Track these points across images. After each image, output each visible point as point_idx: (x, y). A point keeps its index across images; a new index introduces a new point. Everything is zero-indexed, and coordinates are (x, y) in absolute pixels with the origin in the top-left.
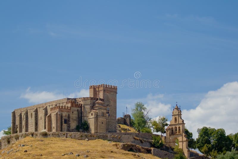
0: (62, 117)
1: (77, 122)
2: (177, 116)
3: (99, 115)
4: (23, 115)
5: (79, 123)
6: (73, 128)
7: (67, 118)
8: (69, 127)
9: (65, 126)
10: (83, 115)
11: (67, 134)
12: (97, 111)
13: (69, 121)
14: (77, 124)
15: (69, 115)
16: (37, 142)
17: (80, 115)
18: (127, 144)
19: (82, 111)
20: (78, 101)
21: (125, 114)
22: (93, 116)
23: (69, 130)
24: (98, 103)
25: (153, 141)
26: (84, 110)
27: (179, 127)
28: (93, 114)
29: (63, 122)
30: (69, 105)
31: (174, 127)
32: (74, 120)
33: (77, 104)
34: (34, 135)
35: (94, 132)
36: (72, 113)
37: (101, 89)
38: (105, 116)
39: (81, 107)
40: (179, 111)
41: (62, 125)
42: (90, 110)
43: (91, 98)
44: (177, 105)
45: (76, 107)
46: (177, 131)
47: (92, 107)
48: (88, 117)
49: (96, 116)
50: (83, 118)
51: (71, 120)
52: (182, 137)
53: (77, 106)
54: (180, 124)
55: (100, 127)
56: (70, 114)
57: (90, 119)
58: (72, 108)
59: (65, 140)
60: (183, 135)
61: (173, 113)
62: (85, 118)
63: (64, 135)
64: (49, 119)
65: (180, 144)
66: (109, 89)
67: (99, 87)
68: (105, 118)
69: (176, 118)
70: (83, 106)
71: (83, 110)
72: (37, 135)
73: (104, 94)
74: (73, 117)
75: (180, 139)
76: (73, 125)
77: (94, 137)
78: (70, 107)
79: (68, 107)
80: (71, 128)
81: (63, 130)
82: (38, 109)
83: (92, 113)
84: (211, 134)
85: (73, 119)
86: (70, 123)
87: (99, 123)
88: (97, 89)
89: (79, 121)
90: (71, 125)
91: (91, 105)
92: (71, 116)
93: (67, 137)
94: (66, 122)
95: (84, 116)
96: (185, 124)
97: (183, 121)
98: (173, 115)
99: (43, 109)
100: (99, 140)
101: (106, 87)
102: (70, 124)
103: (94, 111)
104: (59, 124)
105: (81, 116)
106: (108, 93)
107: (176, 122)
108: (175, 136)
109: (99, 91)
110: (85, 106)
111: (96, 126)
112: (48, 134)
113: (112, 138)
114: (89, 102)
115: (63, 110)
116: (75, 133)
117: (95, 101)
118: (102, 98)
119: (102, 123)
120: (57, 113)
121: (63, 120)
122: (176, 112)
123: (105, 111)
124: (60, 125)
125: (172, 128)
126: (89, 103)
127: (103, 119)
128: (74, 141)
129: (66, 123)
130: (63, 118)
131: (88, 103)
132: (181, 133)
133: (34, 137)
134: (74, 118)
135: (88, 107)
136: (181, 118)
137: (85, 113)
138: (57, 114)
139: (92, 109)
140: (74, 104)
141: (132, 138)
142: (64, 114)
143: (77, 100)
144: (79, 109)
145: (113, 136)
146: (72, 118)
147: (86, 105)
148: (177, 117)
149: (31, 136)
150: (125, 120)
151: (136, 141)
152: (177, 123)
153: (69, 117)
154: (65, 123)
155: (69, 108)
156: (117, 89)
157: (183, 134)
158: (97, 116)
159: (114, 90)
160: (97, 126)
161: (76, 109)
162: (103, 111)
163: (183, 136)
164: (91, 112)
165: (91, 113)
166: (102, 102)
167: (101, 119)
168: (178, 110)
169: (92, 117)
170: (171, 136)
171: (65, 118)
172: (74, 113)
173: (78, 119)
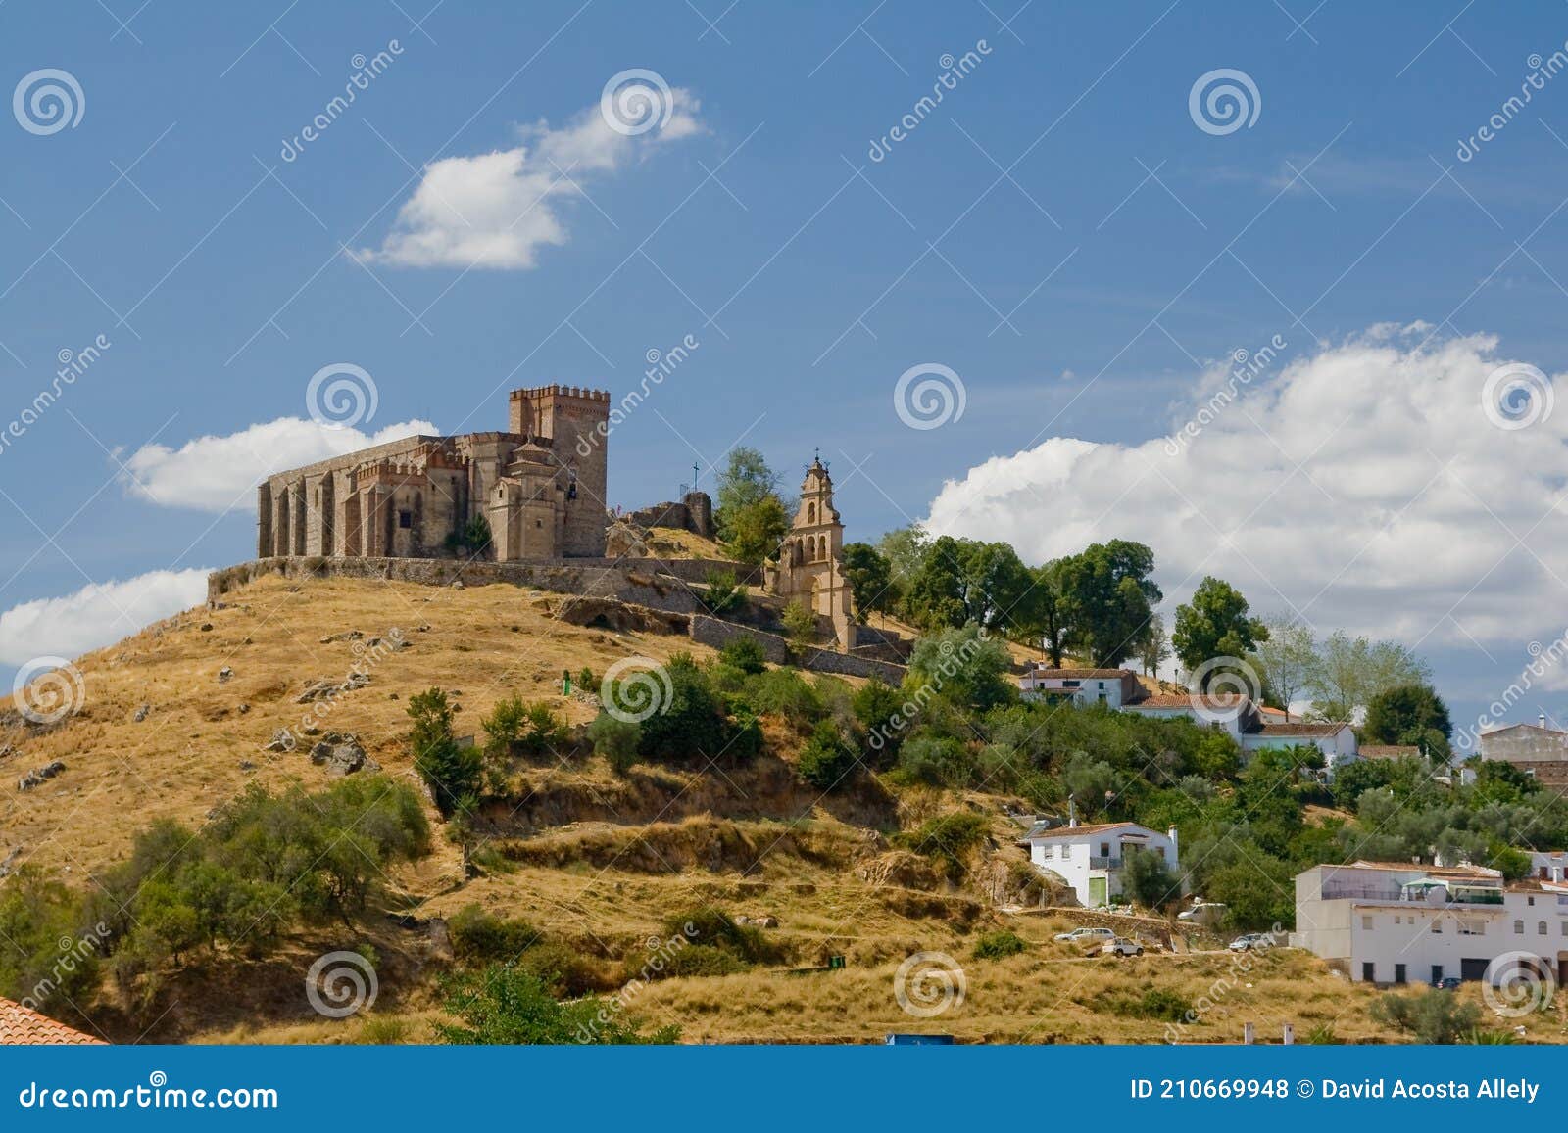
0: (391, 503)
1: (451, 520)
2: (818, 498)
3: (524, 495)
4: (290, 495)
5: (456, 524)
6: (435, 544)
7: (411, 508)
8: (418, 537)
9: (402, 535)
10: (470, 498)
11: (391, 564)
12: (520, 483)
13: (419, 517)
14: (451, 530)
15: (419, 496)
16: (277, 595)
17: (461, 496)
18: (582, 601)
19: (468, 483)
20: (460, 446)
21: (691, 490)
22: (504, 502)
23: (417, 552)
24: (526, 455)
25: (707, 586)
26: (474, 477)
27: (823, 539)
28: (505, 493)
29: (398, 522)
30: (422, 462)
31: (805, 538)
32: (440, 513)
33: (452, 458)
34: (288, 570)
35: (505, 557)
36: (430, 488)
37: (548, 401)
38: (548, 498)
39: (466, 468)
40: (824, 481)
41: (390, 532)
42: (497, 478)
43: (503, 437)
44: (817, 459)
45: (446, 468)
46: (816, 553)
47: (504, 470)
48: (489, 503)
49: (513, 499)
50: (470, 506)
51: (426, 513)
52: (832, 575)
53: (451, 465)
54: (827, 527)
55: (527, 540)
56: (423, 495)
57: (494, 509)
58: (431, 471)
59: (381, 586)
60: (832, 566)
61: (804, 488)
62: (478, 505)
63: (382, 567)
64: (352, 511)
65: (824, 597)
66: (575, 404)
67: (541, 395)
68: (551, 508)
69: (812, 506)
70: (471, 462)
71: (471, 480)
72: (295, 569)
73: (556, 421)
74: (433, 502)
75: (823, 579)
76: (435, 531)
77: (483, 574)
78: (425, 469)
79: (414, 468)
80: (425, 544)
81: (396, 550)
82: (335, 475)
83: (501, 487)
84: (963, 563)
85: (434, 510)
86: (423, 523)
87: (524, 525)
88: (535, 404)
89: (456, 520)
90: (425, 532)
91: (498, 461)
92: (428, 498)
93: (389, 577)
94: (406, 520)
95: (475, 501)
96: (843, 526)
97: (836, 517)
98: (803, 496)
99: (348, 476)
100: (503, 585)
101: (566, 395)
102: (422, 527)
103: (509, 481)
104: (379, 529)
105: (467, 501)
106: (572, 415)
107: (813, 520)
108: (807, 569)
109: (540, 411)
110: (479, 465)
111: (513, 534)
112: (330, 565)
113: (547, 580)
114: (492, 448)
115: (395, 478)
116: (418, 560)
117: (515, 445)
118: (547, 434)
119: (539, 524)
120: (374, 488)
121: (397, 515)
122: (814, 484)
123: (549, 482)
124: (383, 533)
125: (800, 541)
126: (495, 454)
127: (539, 510)
128: (409, 591)
129: (409, 526)
130: (398, 507)
131: (487, 455)
132: (828, 560)
133: (288, 575)
134: (440, 508)
135: (488, 468)
136: (830, 506)
137: (479, 489)
138: (372, 493)
139: (502, 475)
140: (439, 457)
141: (621, 578)
142: (401, 492)
143: (457, 441)
144: (459, 474)
145: (551, 571)
146: (430, 506)
147: (484, 459)
148: (816, 501)
149: (278, 571)
150: (687, 511)
151: (638, 590)
152: (816, 523)
153: (418, 502)
154: (402, 526)
155: (419, 473)
156: (607, 401)
157: (835, 560)
158: (519, 499)
159: (597, 406)
160: (519, 536)
161: (447, 474)
162: (540, 480)
163: (835, 572)
164: (498, 484)
165: (498, 489)
166: (538, 449)
167: (532, 509)
168: (821, 478)
169: (500, 504)
170: (797, 570)
171: (404, 507)
172: (439, 487)
173: (453, 512)
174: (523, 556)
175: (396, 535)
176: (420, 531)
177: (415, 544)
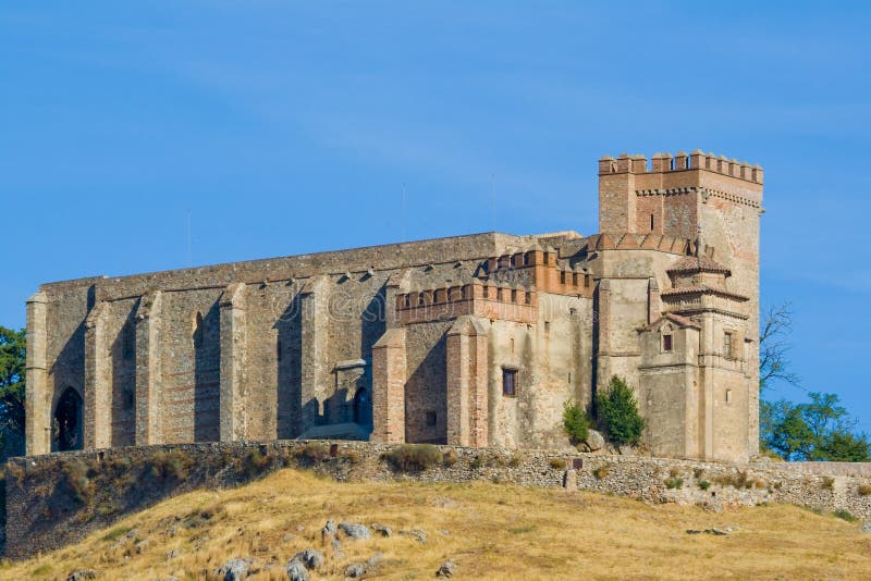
0: (491, 351)
3: (709, 347)
5: (578, 392)
6: (550, 426)
7: (514, 361)
8: (528, 415)
9: (505, 408)
10: (603, 347)
11: (577, 462)
12: (700, 325)
13: (528, 376)
15: (527, 339)
17: (586, 344)
19: (597, 320)
22: (673, 356)
24: (702, 275)
26: (607, 310)
28: (677, 343)
29: (499, 387)
32: (556, 372)
36: (542, 328)
37: (682, 181)
39: (590, 294)
45: (563, 293)
48: (639, 356)
49: (692, 353)
50: (604, 362)
51: (538, 372)
53: (569, 288)
55: (714, 425)
56: (533, 339)
57: (650, 368)
58: (543, 297)
62: (615, 361)
63: (556, 467)
66: (722, 187)
71: (603, 315)
74: (546, 352)
76: (552, 404)
80: (537, 425)
83: (666, 331)
85: (549, 368)
86: (533, 389)
89: (579, 385)
90: (536, 404)
91: (651, 284)
92: (538, 345)
94: (511, 382)
95: (612, 354)
102: (532, 396)
104: (481, 396)
105: (595, 352)
109: (665, 195)
111: (693, 414)
114: (641, 263)
119: (726, 398)
120: (470, 325)
121: (499, 374)
124: (486, 405)
126: (644, 271)
127: (728, 374)
129: (513, 395)
130: (499, 359)
131: (633, 274)
134: (555, 362)
137: (614, 331)
138: (467, 332)
140: (552, 272)
142: (504, 335)
144: (581, 305)
146: (542, 359)
153: (527, 356)
154: (505, 393)
160: (701, 416)
161: (565, 303)
171: (508, 359)
172: (554, 327)
174: (708, 453)
175: (497, 408)
176: (530, 404)
177: (523, 426)
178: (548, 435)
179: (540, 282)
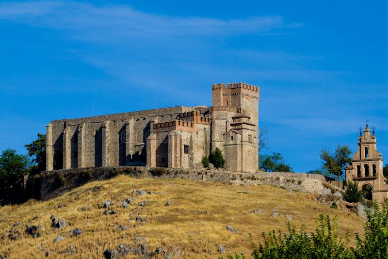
0: (181, 141)
1: (204, 151)
3: (244, 139)
5: (206, 153)
6: (198, 162)
7: (188, 144)
8: (191, 159)
9: (185, 157)
10: (213, 139)
11: (206, 173)
12: (241, 133)
13: (191, 148)
15: (191, 137)
23: (191, 166)
26: (214, 128)
28: (234, 138)
29: (183, 151)
30: (190, 120)
32: (200, 146)
33: (203, 119)
34: (136, 173)
36: (196, 134)
39: (209, 124)
41: (181, 155)
49: (239, 141)
50: (214, 144)
51: (194, 146)
53: (204, 122)
55: (246, 161)
58: (195, 125)
62: (218, 144)
64: (153, 144)
66: (248, 93)
70: (213, 121)
74: (197, 141)
76: (198, 156)
80: (194, 162)
81: (183, 164)
83: (232, 135)
85: (197, 145)
86: (193, 151)
90: (194, 156)
92: (195, 139)
93: (206, 179)
94: (187, 150)
95: (215, 141)
102: (193, 153)
103: (237, 132)
104: (178, 154)
105: (211, 141)
109: (231, 95)
110: (217, 122)
111: (239, 159)
114: (224, 114)
115: (182, 128)
119: (249, 154)
121: (183, 147)
124: (179, 156)
127: (249, 147)
129: (187, 153)
130: (183, 143)
134: (199, 144)
135: (221, 124)
137: (218, 135)
138: (174, 135)
140: (198, 118)
142: (185, 136)
144: (207, 127)
146: (196, 143)
153: (191, 141)
154: (185, 153)
159: (255, 94)
160: (242, 159)
161: (202, 127)
167: (247, 147)
169: (232, 143)
171: (186, 142)
172: (199, 133)
173: (205, 146)
174: (244, 170)
175: (183, 157)
176: (192, 156)
177: (190, 162)
178: (197, 165)
179: (195, 121)
